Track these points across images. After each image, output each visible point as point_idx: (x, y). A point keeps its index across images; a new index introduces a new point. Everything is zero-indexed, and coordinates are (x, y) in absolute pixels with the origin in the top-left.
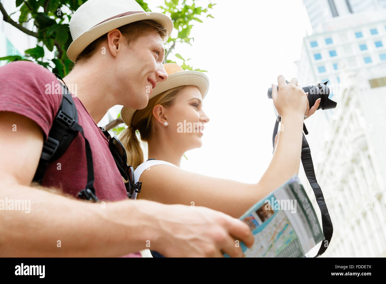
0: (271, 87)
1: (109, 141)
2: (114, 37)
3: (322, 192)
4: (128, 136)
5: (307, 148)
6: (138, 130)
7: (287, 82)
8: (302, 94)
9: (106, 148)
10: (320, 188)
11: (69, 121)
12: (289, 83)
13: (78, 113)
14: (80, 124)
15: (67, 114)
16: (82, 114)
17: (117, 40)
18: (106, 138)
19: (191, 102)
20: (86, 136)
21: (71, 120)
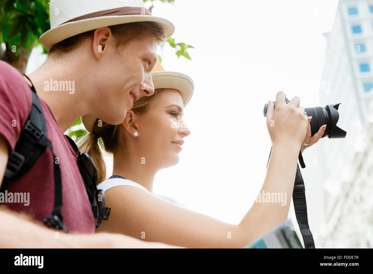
0: (267, 103)
1: (77, 156)
2: (102, 36)
3: (313, 241)
4: (88, 145)
5: (302, 185)
6: (100, 138)
7: (287, 100)
8: (303, 119)
9: (74, 166)
10: (312, 236)
11: (38, 134)
12: (289, 101)
13: (46, 124)
14: (49, 137)
15: (36, 125)
16: (51, 125)
17: (105, 40)
18: (75, 153)
19: (169, 109)
20: (55, 152)
21: (39, 133)
